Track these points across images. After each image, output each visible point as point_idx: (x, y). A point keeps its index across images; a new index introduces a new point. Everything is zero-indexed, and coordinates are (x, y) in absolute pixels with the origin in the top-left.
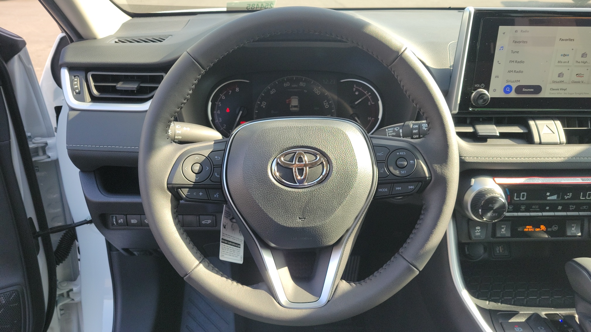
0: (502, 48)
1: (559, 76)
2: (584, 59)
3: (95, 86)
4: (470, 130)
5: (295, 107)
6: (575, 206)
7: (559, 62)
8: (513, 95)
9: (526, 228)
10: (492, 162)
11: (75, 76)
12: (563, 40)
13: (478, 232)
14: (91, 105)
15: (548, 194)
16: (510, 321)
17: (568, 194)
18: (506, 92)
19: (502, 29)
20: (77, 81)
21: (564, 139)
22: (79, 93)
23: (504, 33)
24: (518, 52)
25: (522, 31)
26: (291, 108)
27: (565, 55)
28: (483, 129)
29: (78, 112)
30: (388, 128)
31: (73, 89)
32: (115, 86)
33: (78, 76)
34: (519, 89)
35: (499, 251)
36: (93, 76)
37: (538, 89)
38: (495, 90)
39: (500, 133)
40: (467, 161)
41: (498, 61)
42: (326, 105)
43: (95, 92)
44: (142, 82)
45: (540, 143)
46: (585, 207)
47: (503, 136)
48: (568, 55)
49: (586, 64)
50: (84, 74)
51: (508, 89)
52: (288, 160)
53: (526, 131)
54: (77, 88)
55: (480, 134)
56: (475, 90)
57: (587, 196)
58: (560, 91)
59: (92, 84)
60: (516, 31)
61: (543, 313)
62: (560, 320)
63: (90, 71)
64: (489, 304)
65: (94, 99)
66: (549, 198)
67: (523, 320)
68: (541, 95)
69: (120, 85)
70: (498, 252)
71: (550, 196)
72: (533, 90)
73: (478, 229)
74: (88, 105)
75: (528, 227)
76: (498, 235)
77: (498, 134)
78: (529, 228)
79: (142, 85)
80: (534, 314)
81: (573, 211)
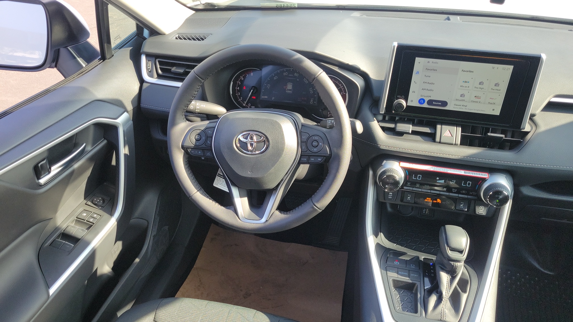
0: (418, 73)
1: (461, 96)
2: (481, 86)
3: (160, 67)
4: (392, 126)
5: (290, 90)
6: (456, 190)
7: (461, 86)
8: (425, 105)
9: (426, 199)
10: (399, 151)
11: (149, 61)
12: (464, 71)
13: (390, 196)
14: (157, 81)
15: (438, 178)
16: (399, 258)
17: (453, 181)
18: (420, 102)
19: (418, 59)
20: (150, 63)
21: (459, 142)
22: (150, 72)
23: (419, 63)
24: (430, 77)
25: (433, 62)
26: (287, 90)
27: (466, 82)
28: (401, 127)
29: (149, 84)
30: (328, 120)
31: (147, 69)
32: (171, 69)
33: (151, 60)
34: (430, 102)
35: (426, 211)
36: (159, 61)
37: (445, 103)
38: (412, 101)
39: (412, 131)
40: (381, 148)
41: (415, 82)
42: (311, 91)
43: (160, 72)
44: (187, 68)
45: (440, 142)
46: (464, 192)
47: (414, 133)
48: (469, 82)
49: (483, 90)
50: (154, 59)
51: (422, 101)
52: (245, 138)
53: (433, 132)
54: (149, 69)
55: (397, 130)
56: (397, 100)
57: (467, 184)
58: (461, 107)
59: (158, 66)
60: (428, 62)
61: (422, 256)
62: (431, 264)
63: (158, 58)
64: (396, 245)
65: (159, 76)
66: (438, 181)
67: (408, 259)
68: (446, 108)
69: (174, 69)
70: (424, 213)
71: (439, 180)
72: (441, 104)
73: (391, 195)
74: (154, 80)
75: (427, 198)
76: (405, 200)
77: (410, 132)
78: (428, 200)
79: (186, 70)
80: (416, 256)
81: (454, 193)
